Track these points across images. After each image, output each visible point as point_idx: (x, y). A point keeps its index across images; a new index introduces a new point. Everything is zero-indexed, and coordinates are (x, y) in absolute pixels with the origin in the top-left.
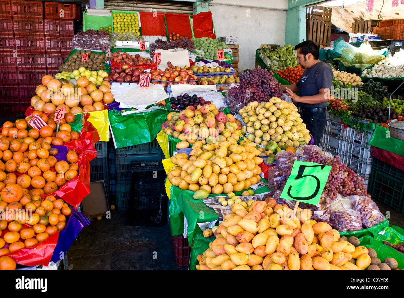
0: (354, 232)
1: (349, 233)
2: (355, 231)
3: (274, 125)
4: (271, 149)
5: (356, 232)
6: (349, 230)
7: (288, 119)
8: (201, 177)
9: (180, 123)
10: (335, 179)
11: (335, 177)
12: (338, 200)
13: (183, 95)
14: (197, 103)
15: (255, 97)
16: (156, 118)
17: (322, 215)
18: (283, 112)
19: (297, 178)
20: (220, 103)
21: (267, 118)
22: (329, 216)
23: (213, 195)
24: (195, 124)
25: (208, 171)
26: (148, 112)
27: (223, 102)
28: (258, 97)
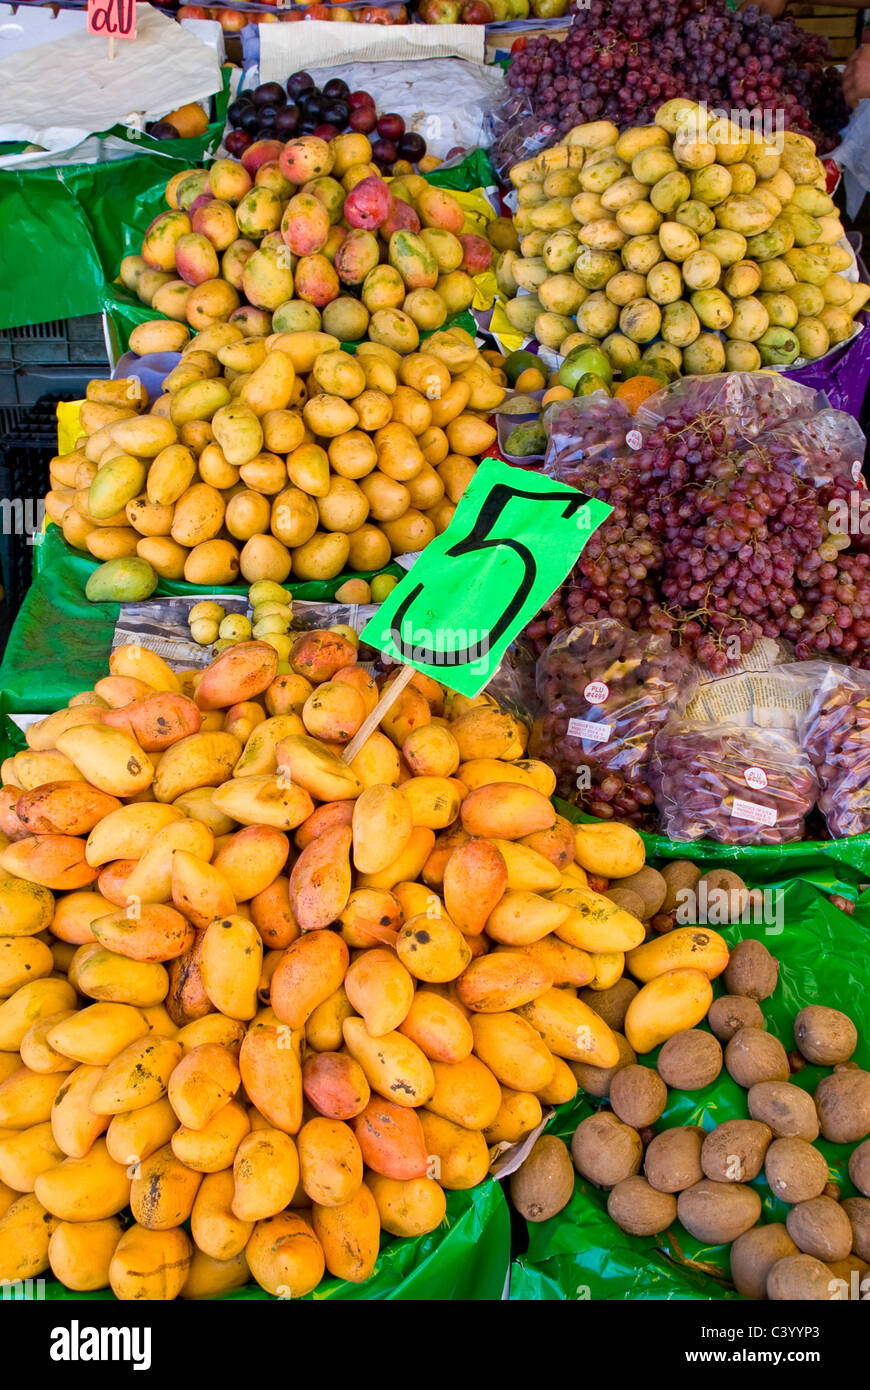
0: (736, 852)
1: (707, 851)
2: (741, 843)
3: (640, 255)
4: (566, 382)
5: (748, 851)
6: (708, 838)
7: (725, 222)
8: (134, 502)
9: (164, 228)
10: (740, 569)
11: (744, 556)
12: (744, 677)
13: (283, 83)
14: (333, 123)
15: (624, 94)
16: (140, 198)
17: (602, 744)
18: (701, 183)
19: (456, 551)
20: (464, 124)
21: (612, 215)
22: (641, 749)
23: (184, 587)
24: (241, 235)
25: (169, 473)
26: (84, 166)
27: (480, 118)
28: (639, 96)
